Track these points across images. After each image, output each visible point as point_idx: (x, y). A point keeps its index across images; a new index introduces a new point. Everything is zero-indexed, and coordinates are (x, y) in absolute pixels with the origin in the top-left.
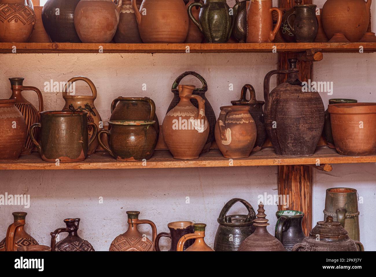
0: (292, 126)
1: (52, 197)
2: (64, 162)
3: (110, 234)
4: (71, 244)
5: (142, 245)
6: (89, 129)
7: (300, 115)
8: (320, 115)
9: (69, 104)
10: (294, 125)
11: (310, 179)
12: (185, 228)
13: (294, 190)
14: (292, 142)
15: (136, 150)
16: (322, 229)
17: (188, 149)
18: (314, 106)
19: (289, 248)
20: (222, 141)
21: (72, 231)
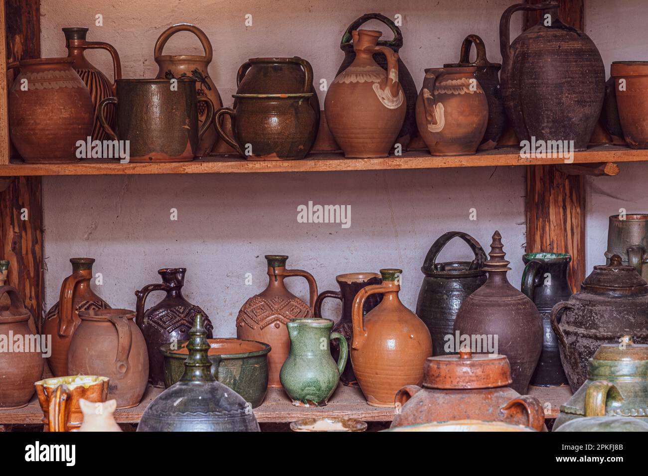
0: (550, 97)
1: (137, 238)
2: (157, 161)
3: (237, 302)
4: (171, 311)
5: (293, 310)
6: (199, 111)
7: (563, 78)
8: (597, 79)
9: (166, 70)
10: (553, 95)
11: (582, 203)
12: (366, 281)
13: (554, 221)
14: (550, 125)
15: (280, 140)
16: (602, 277)
17: (369, 140)
18: (586, 63)
19: (546, 314)
20: (429, 126)
21: (172, 289)
